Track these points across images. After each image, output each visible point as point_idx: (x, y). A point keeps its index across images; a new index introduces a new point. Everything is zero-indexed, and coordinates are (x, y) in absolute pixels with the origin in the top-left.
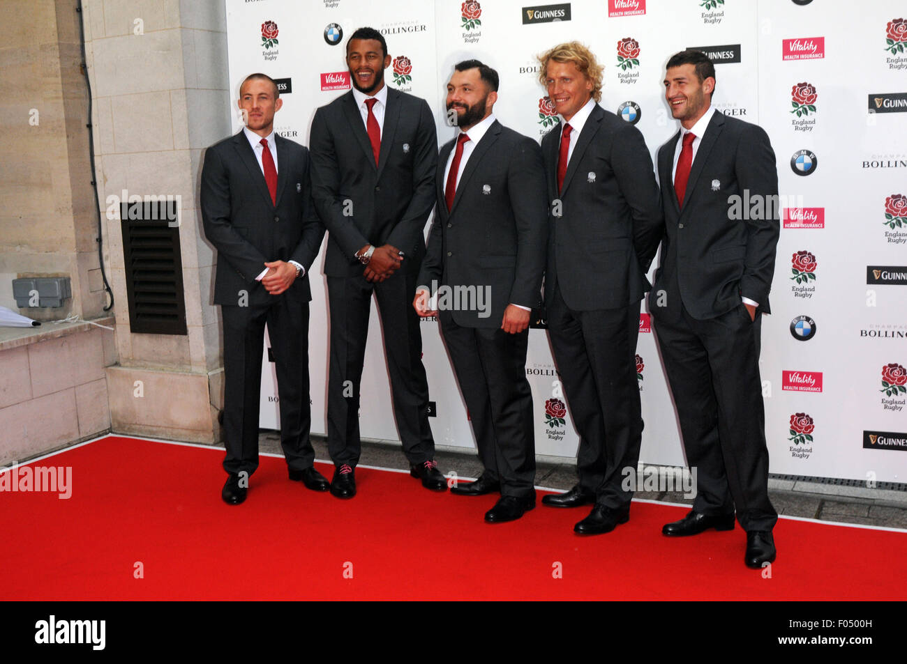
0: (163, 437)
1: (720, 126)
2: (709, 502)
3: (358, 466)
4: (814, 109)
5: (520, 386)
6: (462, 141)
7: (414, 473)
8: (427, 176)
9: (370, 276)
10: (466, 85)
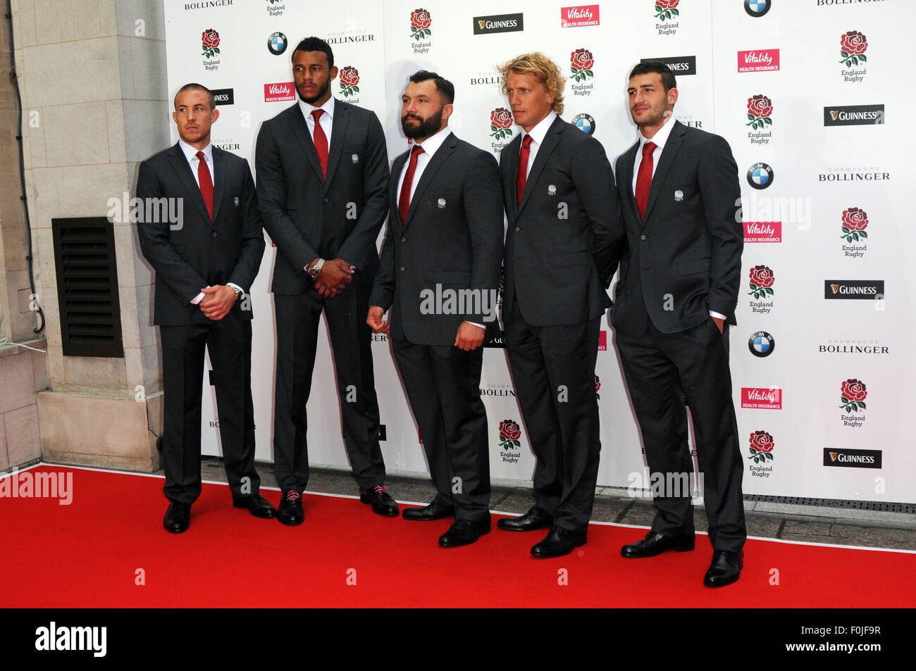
0: (98, 465)
1: (681, 136)
2: (669, 522)
3: (305, 492)
4: (769, 121)
5: (474, 406)
6: (416, 153)
7: (364, 499)
8: (378, 188)
9: (321, 291)
10: (422, 96)
